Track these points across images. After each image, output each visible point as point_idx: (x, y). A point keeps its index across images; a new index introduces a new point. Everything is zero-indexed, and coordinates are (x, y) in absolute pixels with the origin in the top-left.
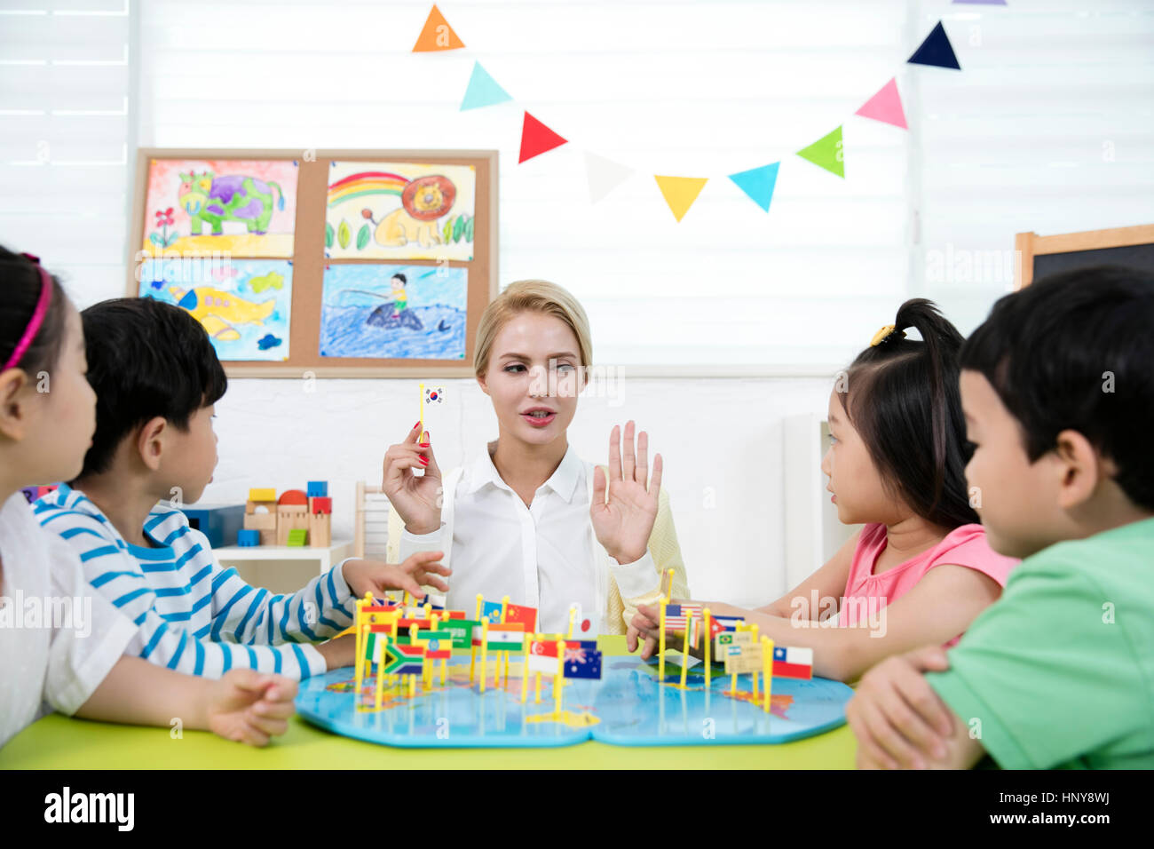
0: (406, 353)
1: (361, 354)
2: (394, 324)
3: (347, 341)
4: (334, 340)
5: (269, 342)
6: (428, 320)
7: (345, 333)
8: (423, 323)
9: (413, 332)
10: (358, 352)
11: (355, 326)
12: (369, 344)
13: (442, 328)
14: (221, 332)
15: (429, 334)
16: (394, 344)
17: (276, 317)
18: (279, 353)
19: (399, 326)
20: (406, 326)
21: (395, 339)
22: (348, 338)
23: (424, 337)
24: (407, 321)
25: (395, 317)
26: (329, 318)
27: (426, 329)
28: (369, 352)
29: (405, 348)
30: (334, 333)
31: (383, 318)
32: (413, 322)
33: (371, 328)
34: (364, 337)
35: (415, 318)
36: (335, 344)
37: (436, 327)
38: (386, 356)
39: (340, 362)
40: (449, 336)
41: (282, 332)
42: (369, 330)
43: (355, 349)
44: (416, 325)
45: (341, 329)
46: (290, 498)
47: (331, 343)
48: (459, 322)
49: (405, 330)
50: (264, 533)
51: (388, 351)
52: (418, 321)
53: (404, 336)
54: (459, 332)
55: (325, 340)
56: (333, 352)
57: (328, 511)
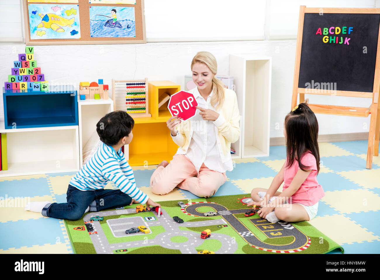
0: (118, 35)
1: (104, 36)
2: (113, 26)
3: (98, 32)
4: (95, 32)
5: (74, 33)
6: (124, 24)
7: (98, 29)
8: (122, 26)
9: (119, 29)
10: (102, 35)
11: (101, 27)
12: (106, 33)
13: (128, 27)
14: (58, 29)
15: (124, 29)
16: (114, 33)
17: (76, 24)
18: (78, 36)
19: (115, 27)
20: (117, 27)
21: (114, 31)
22: (99, 31)
23: (123, 30)
24: (117, 25)
25: (113, 24)
26: (92, 24)
27: (123, 28)
28: (106, 36)
29: (117, 34)
30: (94, 29)
31: (110, 24)
32: (119, 26)
33: (106, 27)
34: (104, 31)
35: (120, 24)
36: (95, 33)
37: (126, 27)
38: (111, 37)
39: (97, 39)
40: (130, 30)
41: (78, 29)
42: (106, 28)
43: (101, 35)
44: (120, 26)
45: (96, 28)
46: (93, 84)
47: (94, 33)
48: (133, 25)
49: (117, 28)
50: (86, 95)
51: (112, 35)
52: (121, 25)
53: (116, 30)
54: (133, 28)
55: (92, 32)
56: (95, 36)
57: (108, 89)
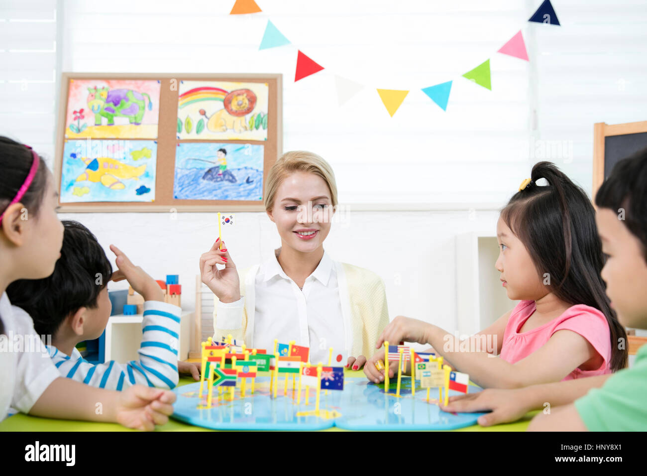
0: (227, 196)
1: (199, 197)
2: (219, 179)
3: (190, 190)
4: (182, 189)
5: (142, 190)
6: (240, 176)
7: (189, 184)
8: (237, 178)
9: (230, 184)
10: (197, 196)
11: (195, 180)
12: (204, 192)
13: (248, 181)
14: (113, 184)
15: (240, 185)
16: (219, 191)
17: (147, 175)
18: (149, 197)
19: (222, 180)
20: (227, 180)
21: (220, 188)
22: (191, 188)
23: (238, 187)
24: (227, 177)
25: (219, 175)
26: (179, 176)
27: (239, 182)
28: (204, 196)
29: (226, 193)
30: (183, 185)
31: (212, 176)
32: (231, 178)
33: (205, 182)
34: (201, 187)
35: (232, 175)
36: (183, 191)
37: (245, 181)
38: (215, 198)
39: (185, 202)
40: (252, 186)
41: (151, 184)
42: (204, 183)
43: (195, 194)
44: (233, 180)
45: (187, 182)
47: (180, 191)
48: (259, 178)
49: (226, 183)
50: (139, 307)
51: (215, 196)
52: (233, 177)
53: (224, 186)
54: (259, 184)
55: (177, 189)
56: (182, 196)
57: (179, 293)
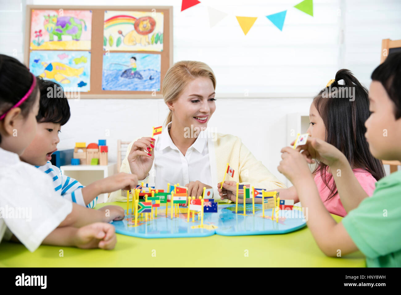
0: (137, 88)
1: (119, 89)
2: (131, 77)
5: (82, 84)
6: (145, 75)
7: (112, 80)
8: (143, 76)
9: (139, 80)
11: (116, 78)
12: (122, 85)
13: (151, 79)
14: (62, 80)
15: (145, 81)
16: (132, 85)
17: (84, 74)
18: (86, 89)
19: (133, 78)
20: (136, 78)
21: (132, 83)
22: (113, 83)
24: (137, 76)
25: (132, 74)
26: (105, 75)
27: (144, 79)
28: (122, 88)
29: (136, 86)
31: (127, 75)
32: (139, 76)
35: (140, 74)
36: (108, 85)
37: (148, 78)
38: (129, 90)
39: (110, 92)
40: (153, 82)
41: (87, 80)
42: (122, 79)
43: (116, 87)
44: (140, 77)
45: (110, 79)
46: (91, 146)
47: (107, 85)
48: (158, 76)
49: (136, 80)
50: (81, 160)
51: (129, 88)
52: (141, 76)
54: (158, 80)
55: (104, 83)
56: (108, 88)
57: (107, 151)
